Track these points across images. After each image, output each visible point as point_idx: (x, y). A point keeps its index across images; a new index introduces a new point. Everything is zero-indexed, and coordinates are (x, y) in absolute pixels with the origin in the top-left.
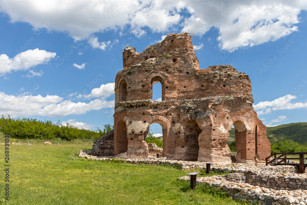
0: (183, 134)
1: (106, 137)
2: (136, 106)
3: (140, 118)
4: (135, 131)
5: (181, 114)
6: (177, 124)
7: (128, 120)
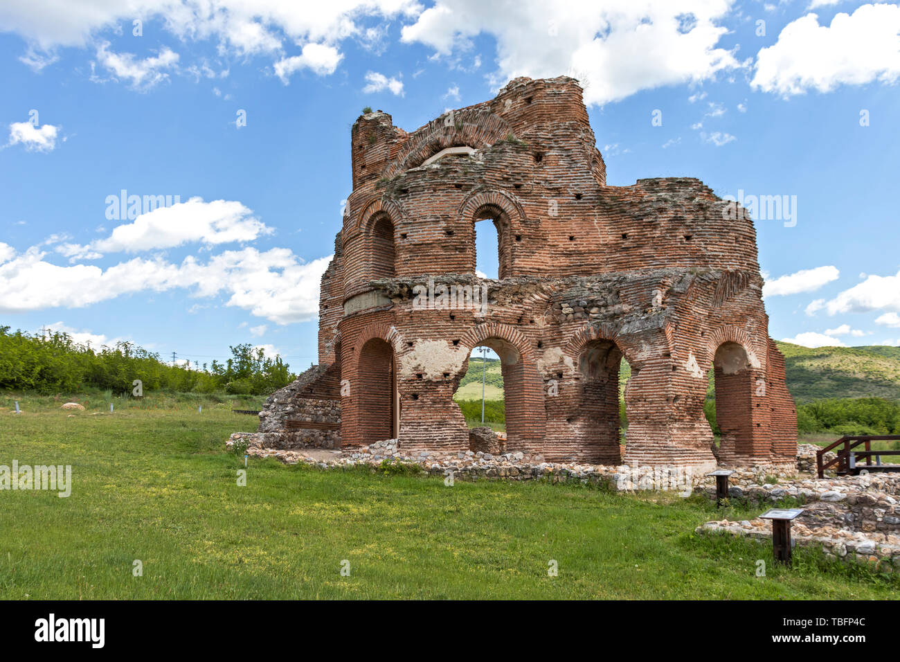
0: (573, 382)
1: (300, 390)
3: (442, 332)
4: (426, 371)
5: (563, 319)
6: (551, 349)
7: (401, 336)
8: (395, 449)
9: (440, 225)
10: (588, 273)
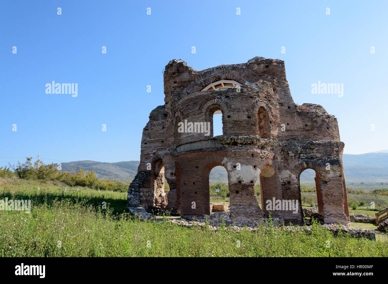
2: (241, 144)
3: (249, 161)
4: (243, 180)
5: (290, 158)
6: (284, 170)
7: (230, 163)
8: (229, 218)
9: (245, 113)
10: (295, 139)
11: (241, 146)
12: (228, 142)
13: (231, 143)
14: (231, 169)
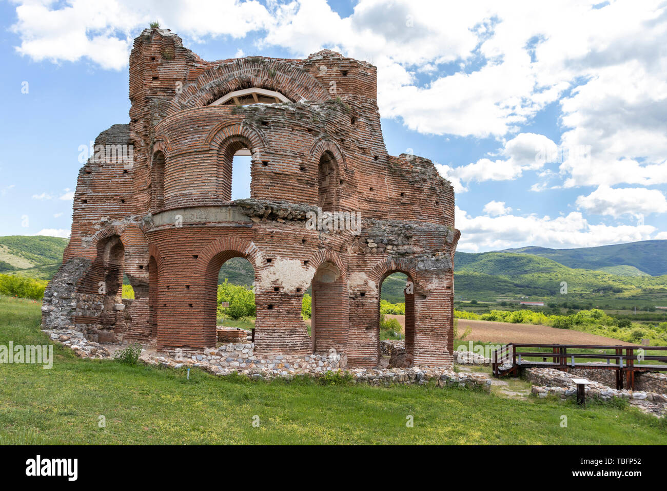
0: (375, 300)
1: (76, 284)
2: (284, 218)
3: (297, 253)
4: (283, 285)
5: (368, 251)
6: (357, 273)
7: (261, 252)
8: (251, 353)
9: (297, 161)
10: (380, 218)
11: (284, 223)
12: (261, 212)
13: (266, 215)
14: (261, 265)
